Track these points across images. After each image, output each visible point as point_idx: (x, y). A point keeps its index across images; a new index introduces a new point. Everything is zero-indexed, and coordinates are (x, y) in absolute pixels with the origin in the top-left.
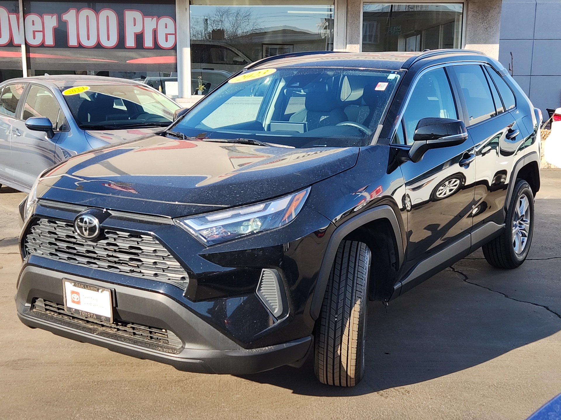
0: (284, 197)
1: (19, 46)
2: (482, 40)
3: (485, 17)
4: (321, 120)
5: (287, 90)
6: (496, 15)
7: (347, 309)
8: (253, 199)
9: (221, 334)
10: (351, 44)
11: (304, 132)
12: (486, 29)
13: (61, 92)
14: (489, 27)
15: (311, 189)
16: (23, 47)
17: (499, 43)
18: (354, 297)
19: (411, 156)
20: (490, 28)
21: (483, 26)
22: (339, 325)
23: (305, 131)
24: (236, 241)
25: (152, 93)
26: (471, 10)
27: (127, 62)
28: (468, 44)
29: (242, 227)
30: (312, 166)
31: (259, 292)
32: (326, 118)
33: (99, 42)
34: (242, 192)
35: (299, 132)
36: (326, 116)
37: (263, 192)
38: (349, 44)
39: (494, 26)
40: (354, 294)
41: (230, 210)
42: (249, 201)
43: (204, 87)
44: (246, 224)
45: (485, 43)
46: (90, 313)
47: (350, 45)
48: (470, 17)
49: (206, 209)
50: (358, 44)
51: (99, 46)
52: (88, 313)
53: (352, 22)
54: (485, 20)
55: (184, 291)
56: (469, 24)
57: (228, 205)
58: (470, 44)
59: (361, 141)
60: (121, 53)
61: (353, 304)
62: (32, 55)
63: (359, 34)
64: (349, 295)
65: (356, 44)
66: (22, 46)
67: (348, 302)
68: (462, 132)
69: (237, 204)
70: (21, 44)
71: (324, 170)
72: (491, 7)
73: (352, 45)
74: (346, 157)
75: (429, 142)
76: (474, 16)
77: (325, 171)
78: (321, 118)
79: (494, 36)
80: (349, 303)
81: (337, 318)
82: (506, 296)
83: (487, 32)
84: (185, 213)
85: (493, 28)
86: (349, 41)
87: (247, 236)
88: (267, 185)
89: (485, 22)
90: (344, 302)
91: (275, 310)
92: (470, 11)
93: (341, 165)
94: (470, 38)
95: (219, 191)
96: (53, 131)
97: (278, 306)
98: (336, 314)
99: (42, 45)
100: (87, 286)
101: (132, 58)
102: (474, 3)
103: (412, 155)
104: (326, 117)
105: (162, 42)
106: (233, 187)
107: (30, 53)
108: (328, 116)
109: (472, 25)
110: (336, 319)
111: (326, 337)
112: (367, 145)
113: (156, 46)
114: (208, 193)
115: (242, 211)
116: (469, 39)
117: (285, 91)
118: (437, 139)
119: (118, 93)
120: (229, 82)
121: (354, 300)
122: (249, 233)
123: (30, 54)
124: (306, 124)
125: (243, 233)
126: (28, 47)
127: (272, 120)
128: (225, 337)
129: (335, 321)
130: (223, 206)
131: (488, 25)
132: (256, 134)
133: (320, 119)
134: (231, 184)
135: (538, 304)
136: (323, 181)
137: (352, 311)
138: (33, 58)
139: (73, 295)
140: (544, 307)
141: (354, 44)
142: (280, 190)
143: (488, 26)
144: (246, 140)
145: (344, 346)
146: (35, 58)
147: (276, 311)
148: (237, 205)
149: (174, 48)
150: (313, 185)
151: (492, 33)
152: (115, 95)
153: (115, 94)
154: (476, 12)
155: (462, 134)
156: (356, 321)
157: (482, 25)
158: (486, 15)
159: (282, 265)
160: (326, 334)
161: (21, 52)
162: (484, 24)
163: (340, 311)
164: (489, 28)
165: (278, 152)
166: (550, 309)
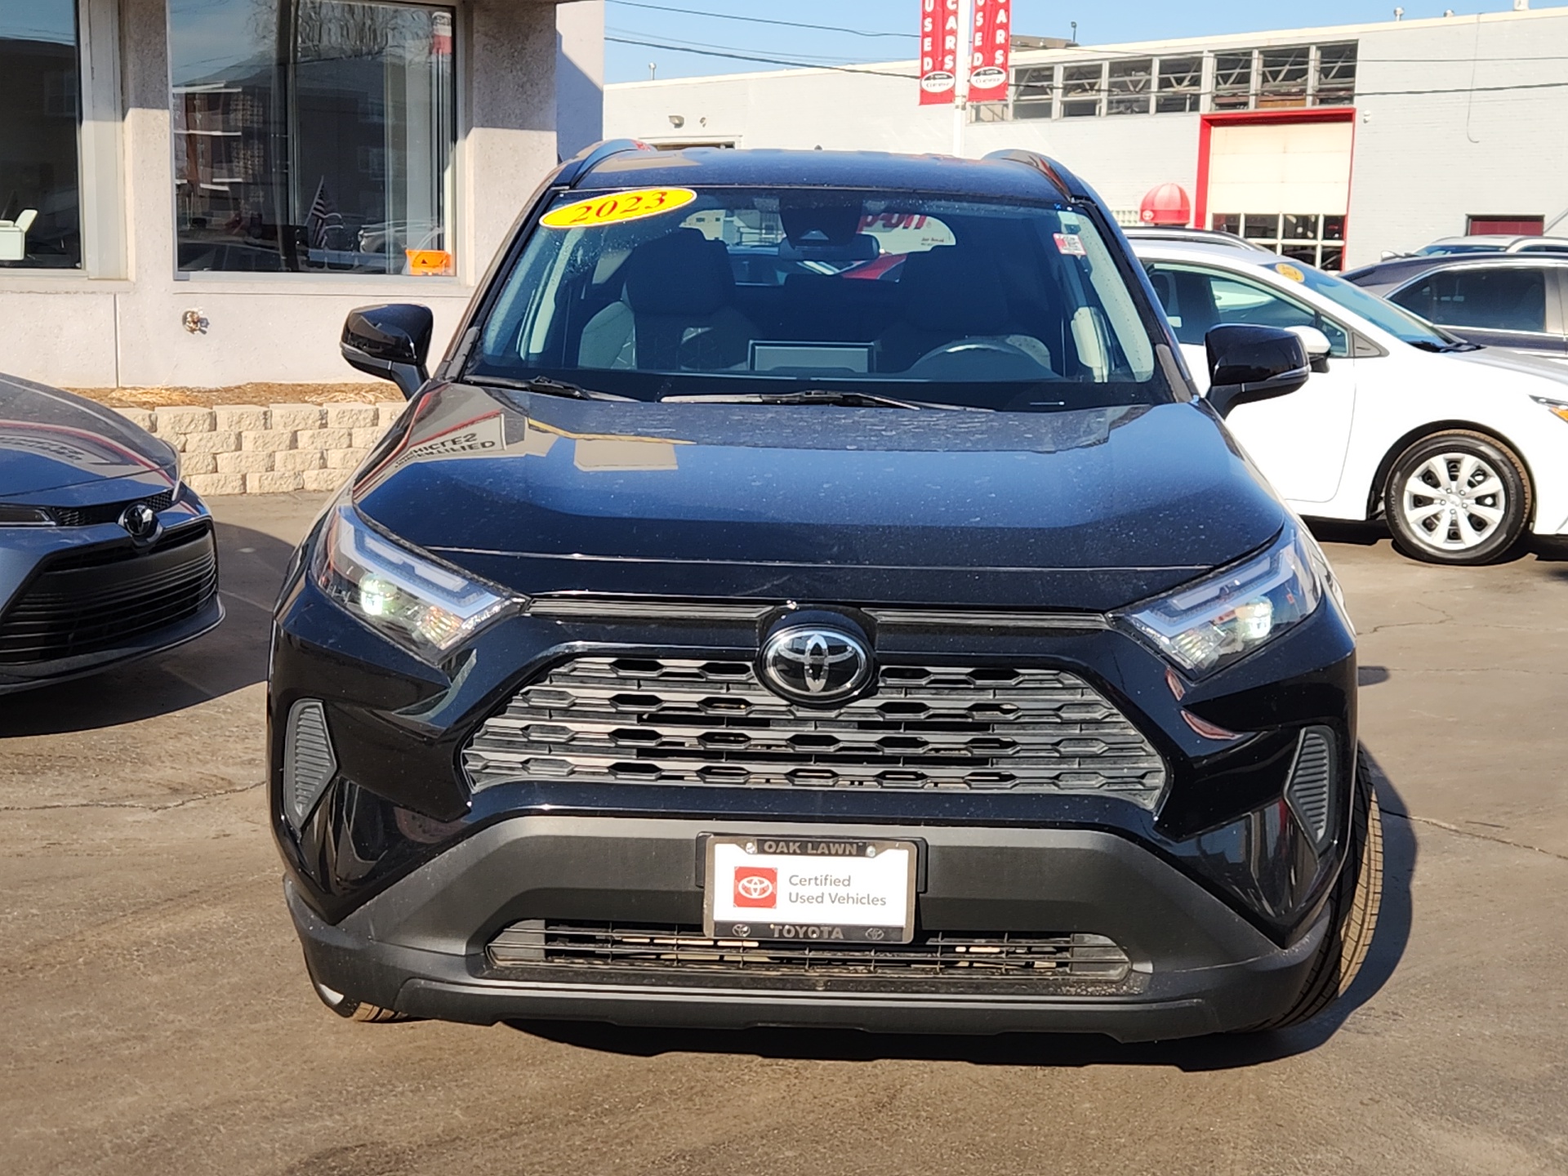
2: (513, 116)
3: (516, 54)
6: (544, 49)
10: (141, 106)
12: (522, 87)
14: (528, 81)
17: (555, 127)
20: (532, 85)
21: (514, 77)
26: (480, 29)
28: (477, 127)
32: (702, 334)
34: (1201, 527)
36: (703, 327)
38: (136, 107)
39: (541, 79)
42: (1241, 550)
45: (522, 127)
46: (818, 926)
47: (140, 110)
48: (477, 49)
50: (163, 109)
52: (808, 926)
53: (142, 41)
54: (517, 63)
56: (477, 70)
57: (1208, 564)
58: (482, 126)
63: (166, 76)
65: (157, 107)
69: (1224, 560)
72: (530, 27)
73: (146, 111)
75: (1245, 387)
76: (489, 47)
78: (685, 334)
79: (541, 109)
83: (525, 96)
85: (540, 86)
86: (136, 98)
89: (518, 67)
92: (478, 32)
94: (482, 110)
97: (1323, 824)
100: (816, 846)
102: (487, 10)
104: (700, 330)
108: (707, 329)
109: (486, 73)
116: (480, 112)
118: (1264, 380)
124: (872, 347)
131: (525, 75)
133: (681, 336)
139: (744, 882)
141: (153, 108)
143: (525, 79)
147: (1320, 837)
151: (536, 100)
154: (494, 37)
157: (510, 76)
158: (520, 46)
162: (514, 73)
164: (528, 85)
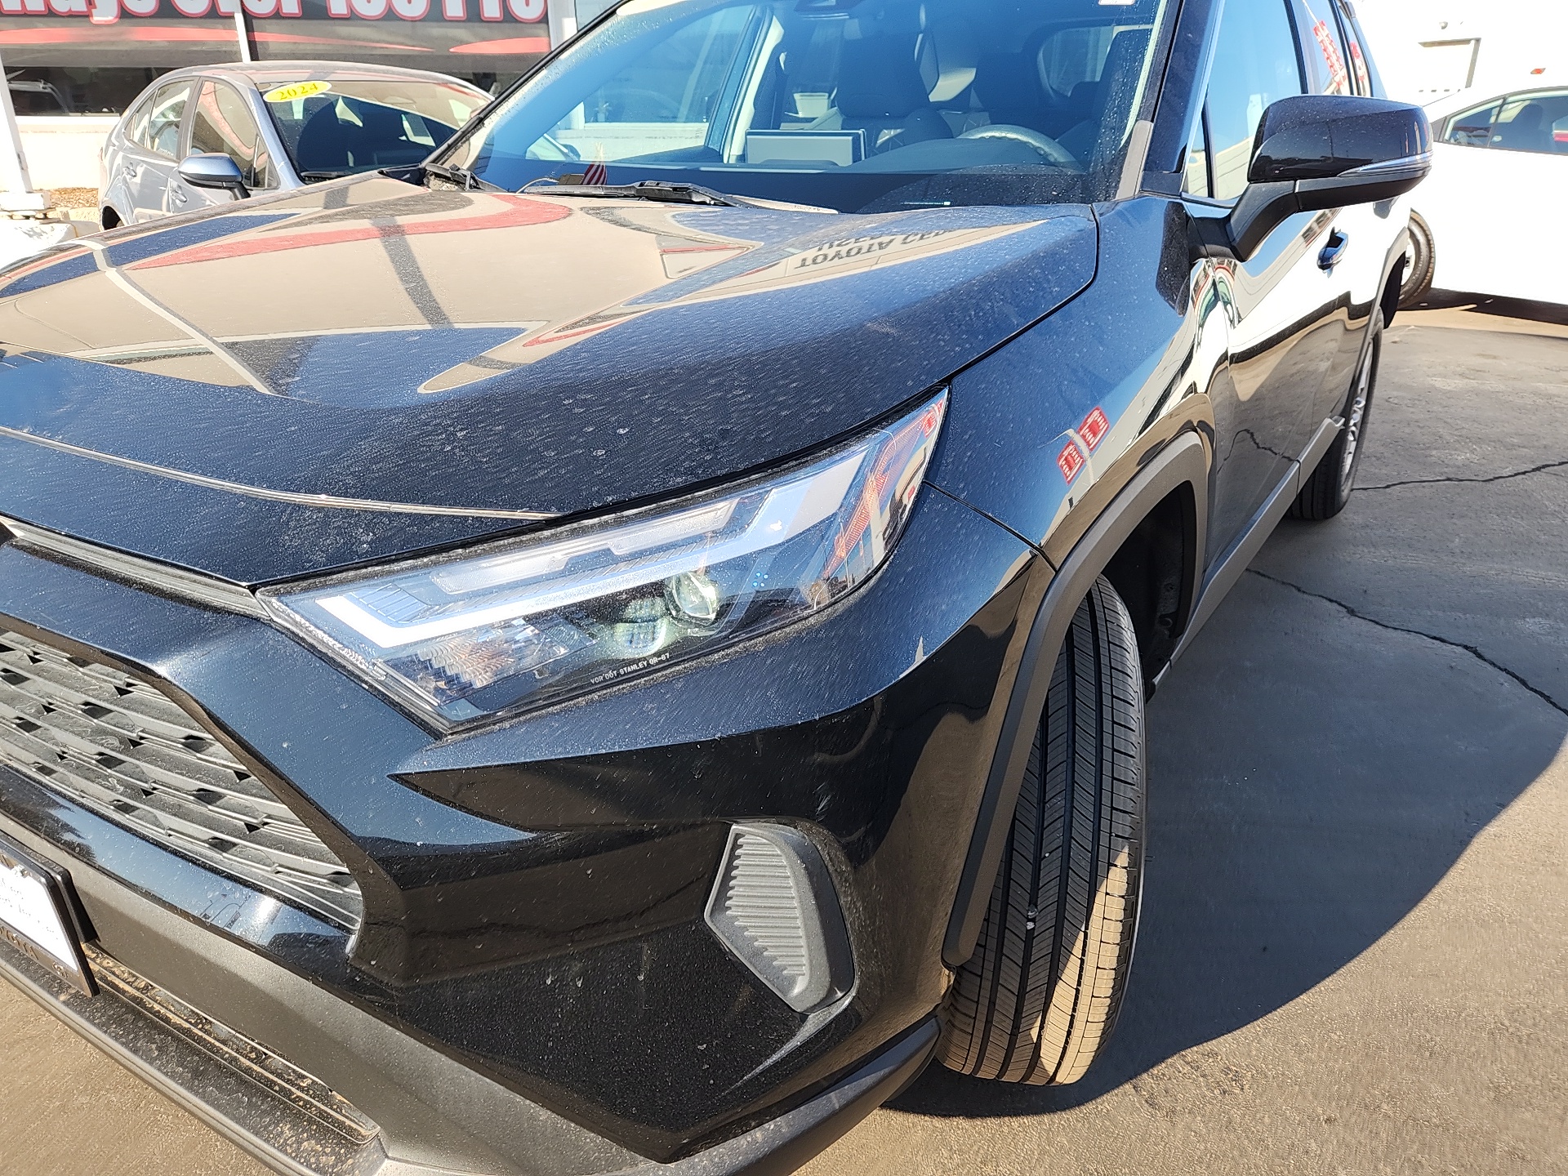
0: (831, 454)
1: (231, 17)
4: (879, 142)
5: (786, 56)
7: (1076, 887)
8: (678, 474)
9: (544, 1114)
11: (854, 162)
13: (262, 96)
15: (949, 400)
16: (239, 19)
18: (1104, 840)
19: (1238, 240)
22: (1041, 948)
23: (856, 158)
24: (595, 696)
25: (477, 99)
27: (452, 50)
29: (621, 628)
30: (936, 285)
31: (718, 917)
32: (895, 136)
33: (390, 7)
34: (621, 431)
35: (836, 165)
36: (896, 128)
37: (724, 434)
40: (1105, 824)
41: (556, 539)
42: (655, 486)
43: (609, 106)
44: (644, 613)
49: (430, 536)
51: (390, 15)
55: (350, 932)
57: (548, 510)
59: (1079, 184)
60: (436, 30)
61: (1102, 866)
62: (259, 37)
64: (1082, 830)
66: (236, 15)
67: (1080, 861)
68: (1419, 152)
69: (595, 504)
70: (233, 13)
71: (987, 306)
74: (1057, 244)
75: (1300, 186)
77: (992, 307)
78: (880, 136)
80: (1083, 863)
81: (1033, 920)
82: (1351, 612)
84: (320, 557)
87: (649, 671)
88: (749, 389)
90: (1066, 857)
91: (792, 981)
93: (1048, 281)
95: (509, 430)
96: (247, 190)
97: (805, 969)
98: (1033, 903)
99: (277, 15)
101: (462, 43)
103: (1240, 236)
104: (893, 132)
105: (519, 8)
106: (576, 404)
107: (253, 32)
108: (899, 131)
110: (1030, 925)
111: (987, 985)
112: (1102, 197)
113: (508, 17)
114: (451, 438)
115: (622, 540)
117: (782, 57)
118: (1335, 176)
119: (399, 98)
120: (618, 11)
121: (1103, 851)
122: (658, 654)
123: (255, 33)
124: (859, 135)
125: (629, 653)
126: (249, 18)
127: (751, 128)
128: (562, 1123)
129: (1027, 930)
130: (518, 515)
132: (703, 169)
133: (877, 139)
134: (571, 389)
135: (1443, 636)
136: (991, 358)
137: (1100, 898)
138: (262, 43)
140: (1466, 647)
142: (812, 415)
144: (667, 186)
145: (1057, 1018)
146: (267, 43)
147: (797, 990)
148: (594, 509)
149: (544, 19)
150: (955, 380)
152: (392, 104)
153: (392, 101)
155: (1418, 157)
156: (1114, 932)
159: (828, 812)
160: (988, 975)
161: (236, 30)
163: (1049, 894)
165: (783, 229)
166: (1487, 656)
